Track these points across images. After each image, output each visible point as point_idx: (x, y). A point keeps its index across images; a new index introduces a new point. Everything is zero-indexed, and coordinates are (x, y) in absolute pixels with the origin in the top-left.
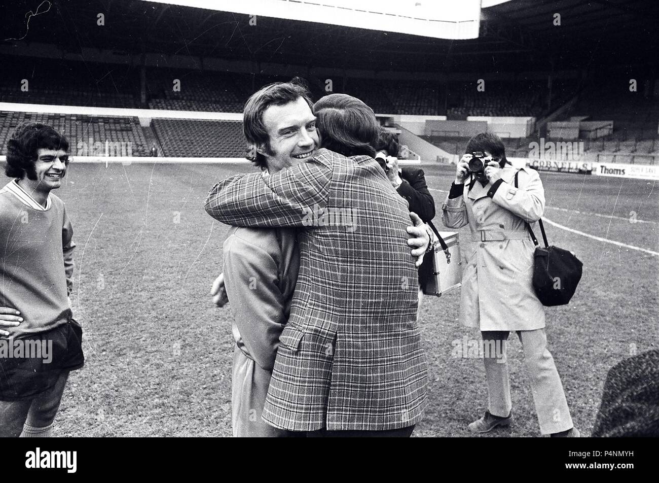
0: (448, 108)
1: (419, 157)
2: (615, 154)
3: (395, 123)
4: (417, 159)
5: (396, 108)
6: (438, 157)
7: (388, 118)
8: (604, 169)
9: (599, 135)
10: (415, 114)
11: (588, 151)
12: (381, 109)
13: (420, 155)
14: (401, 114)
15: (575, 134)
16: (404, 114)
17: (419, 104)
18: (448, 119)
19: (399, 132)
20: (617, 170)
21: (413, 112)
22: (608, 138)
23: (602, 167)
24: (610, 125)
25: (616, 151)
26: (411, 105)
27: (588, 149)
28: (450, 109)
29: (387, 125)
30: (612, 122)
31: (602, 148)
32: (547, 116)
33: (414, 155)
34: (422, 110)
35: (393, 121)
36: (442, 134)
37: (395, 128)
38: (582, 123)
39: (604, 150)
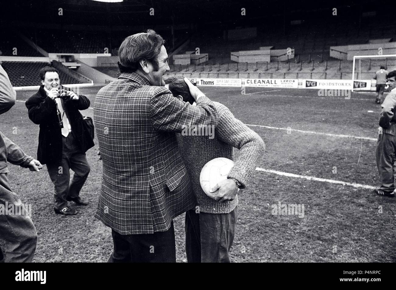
0: (112, 48)
1: (92, 81)
2: (209, 72)
3: (75, 59)
4: (91, 83)
5: (77, 49)
6: (106, 80)
7: (70, 56)
8: (203, 82)
9: (201, 62)
10: (90, 53)
11: (195, 72)
12: (66, 50)
13: (92, 80)
14: (80, 53)
15: (188, 62)
16: (83, 53)
17: (93, 46)
18: (112, 55)
19: (79, 65)
20: (210, 82)
21: (89, 51)
22: (206, 63)
23: (202, 80)
24: (207, 56)
25: (210, 71)
26: (87, 47)
27: (196, 70)
28: (114, 49)
29: (70, 60)
30: (207, 54)
31: (203, 70)
32: (173, 51)
33: (89, 80)
34: (95, 50)
35: (74, 58)
36: (109, 65)
37: (76, 63)
38: (192, 55)
39: (204, 70)
